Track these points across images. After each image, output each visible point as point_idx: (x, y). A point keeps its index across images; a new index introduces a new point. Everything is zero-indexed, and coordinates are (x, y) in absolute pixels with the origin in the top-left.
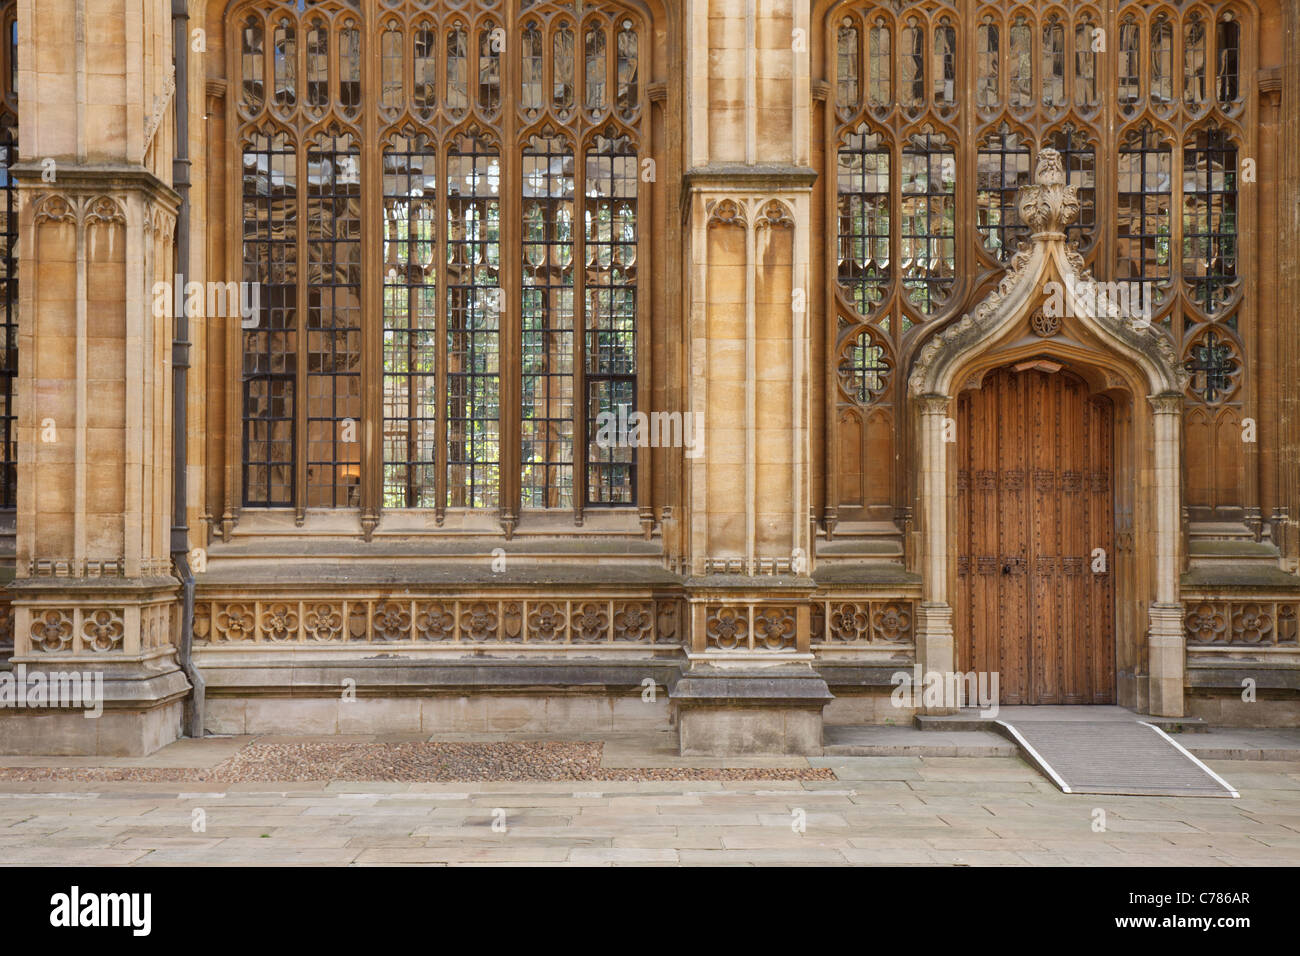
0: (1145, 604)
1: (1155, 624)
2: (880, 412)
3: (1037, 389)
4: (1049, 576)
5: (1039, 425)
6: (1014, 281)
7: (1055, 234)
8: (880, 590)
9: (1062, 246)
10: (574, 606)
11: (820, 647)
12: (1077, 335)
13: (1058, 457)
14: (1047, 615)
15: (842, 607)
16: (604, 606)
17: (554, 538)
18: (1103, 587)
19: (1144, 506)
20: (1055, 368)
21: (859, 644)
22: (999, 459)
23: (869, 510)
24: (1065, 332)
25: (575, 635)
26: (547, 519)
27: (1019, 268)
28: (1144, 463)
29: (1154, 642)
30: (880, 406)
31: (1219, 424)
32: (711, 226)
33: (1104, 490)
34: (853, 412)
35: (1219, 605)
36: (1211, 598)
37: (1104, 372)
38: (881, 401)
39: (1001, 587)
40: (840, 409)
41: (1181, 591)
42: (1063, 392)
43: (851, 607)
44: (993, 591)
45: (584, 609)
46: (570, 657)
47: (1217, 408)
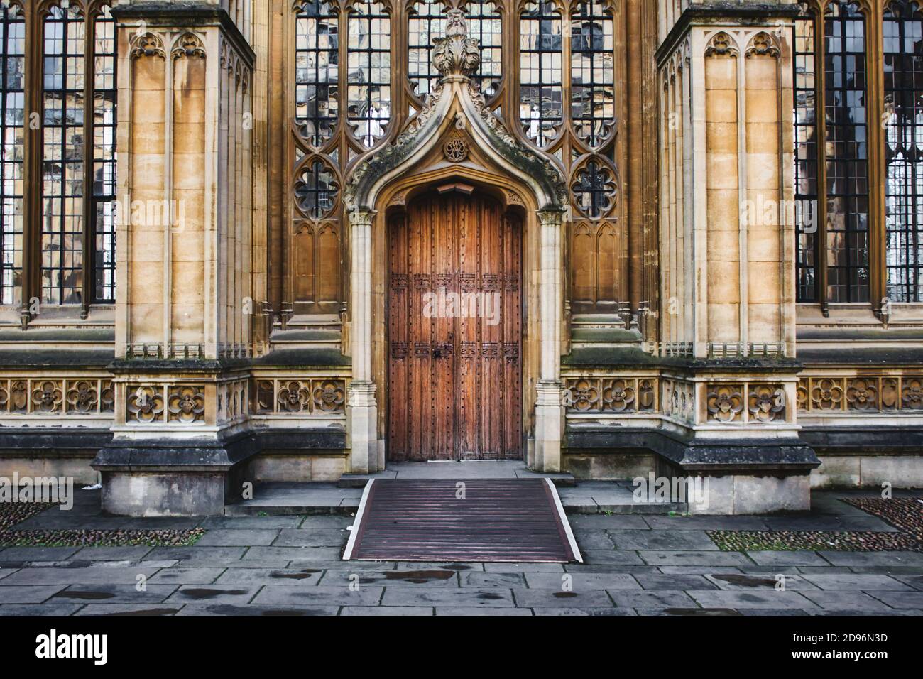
0: (534, 380)
1: (540, 396)
2: (328, 225)
3: (462, 208)
4: (471, 358)
5: (464, 237)
6: (428, 116)
7: (458, 76)
8: (319, 370)
9: (465, 86)
10: (70, 383)
11: (269, 417)
12: (481, 161)
13: (479, 263)
14: (470, 390)
15: (288, 383)
16: (94, 383)
17: (61, 328)
18: (513, 367)
19: (535, 300)
20: (470, 189)
21: (303, 414)
22: (433, 264)
23: (319, 305)
24: (471, 158)
25: (70, 408)
26: (60, 313)
27: (432, 105)
28: (535, 266)
29: (538, 411)
30: (328, 220)
31: (599, 235)
32: (134, 58)
33: (514, 290)
34: (306, 225)
35: (593, 380)
36: (586, 374)
37: (503, 191)
38: (329, 216)
39: (433, 367)
40: (296, 223)
41: (561, 370)
42: (483, 212)
43: (295, 384)
44: (427, 372)
45: (79, 386)
46: (65, 425)
47: (597, 222)
